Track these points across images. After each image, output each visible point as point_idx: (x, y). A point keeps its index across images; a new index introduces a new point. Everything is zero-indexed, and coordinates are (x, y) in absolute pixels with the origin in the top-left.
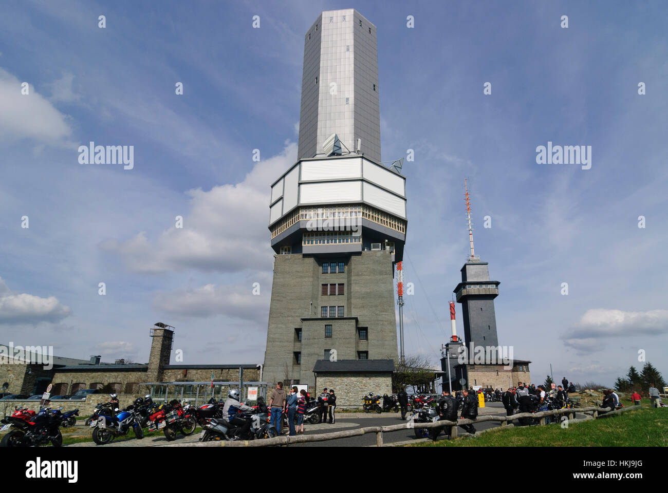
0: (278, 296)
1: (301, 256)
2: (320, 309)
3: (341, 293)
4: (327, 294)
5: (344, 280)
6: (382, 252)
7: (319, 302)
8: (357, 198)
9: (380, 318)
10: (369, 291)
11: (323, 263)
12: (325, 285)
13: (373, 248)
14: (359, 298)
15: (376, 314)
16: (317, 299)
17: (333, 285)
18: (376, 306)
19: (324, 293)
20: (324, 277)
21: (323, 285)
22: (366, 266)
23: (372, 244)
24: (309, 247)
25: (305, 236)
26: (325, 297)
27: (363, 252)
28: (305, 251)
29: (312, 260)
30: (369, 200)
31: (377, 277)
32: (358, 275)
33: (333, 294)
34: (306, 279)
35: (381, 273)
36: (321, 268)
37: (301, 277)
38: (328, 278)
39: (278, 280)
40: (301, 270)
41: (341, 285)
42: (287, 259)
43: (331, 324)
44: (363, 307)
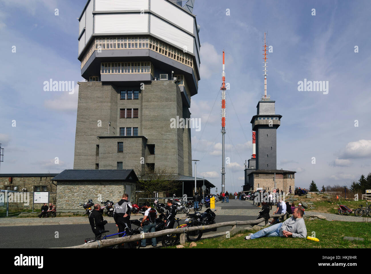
0: (82, 118)
1: (101, 84)
2: (118, 130)
3: (136, 116)
4: (124, 118)
5: (137, 105)
6: (168, 82)
7: (118, 124)
8: (144, 31)
9: (165, 137)
10: (156, 115)
11: (121, 91)
12: (122, 110)
13: (162, 78)
14: (148, 121)
15: (162, 134)
16: (116, 121)
17: (129, 110)
18: (162, 128)
19: (122, 116)
20: (122, 103)
21: (121, 109)
22: (155, 93)
23: (160, 75)
24: (107, 75)
25: (103, 65)
26: (123, 120)
27: (153, 82)
28: (103, 79)
29: (110, 87)
30: (155, 33)
31: (163, 103)
32: (148, 101)
33: (129, 117)
34: (105, 104)
35: (167, 100)
36: (119, 95)
37: (102, 102)
38: (125, 103)
39: (82, 104)
40: (101, 96)
41: (136, 110)
42: (89, 86)
43: (122, 141)
44: (152, 128)
